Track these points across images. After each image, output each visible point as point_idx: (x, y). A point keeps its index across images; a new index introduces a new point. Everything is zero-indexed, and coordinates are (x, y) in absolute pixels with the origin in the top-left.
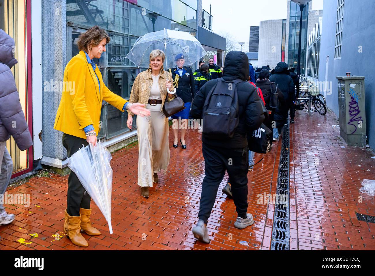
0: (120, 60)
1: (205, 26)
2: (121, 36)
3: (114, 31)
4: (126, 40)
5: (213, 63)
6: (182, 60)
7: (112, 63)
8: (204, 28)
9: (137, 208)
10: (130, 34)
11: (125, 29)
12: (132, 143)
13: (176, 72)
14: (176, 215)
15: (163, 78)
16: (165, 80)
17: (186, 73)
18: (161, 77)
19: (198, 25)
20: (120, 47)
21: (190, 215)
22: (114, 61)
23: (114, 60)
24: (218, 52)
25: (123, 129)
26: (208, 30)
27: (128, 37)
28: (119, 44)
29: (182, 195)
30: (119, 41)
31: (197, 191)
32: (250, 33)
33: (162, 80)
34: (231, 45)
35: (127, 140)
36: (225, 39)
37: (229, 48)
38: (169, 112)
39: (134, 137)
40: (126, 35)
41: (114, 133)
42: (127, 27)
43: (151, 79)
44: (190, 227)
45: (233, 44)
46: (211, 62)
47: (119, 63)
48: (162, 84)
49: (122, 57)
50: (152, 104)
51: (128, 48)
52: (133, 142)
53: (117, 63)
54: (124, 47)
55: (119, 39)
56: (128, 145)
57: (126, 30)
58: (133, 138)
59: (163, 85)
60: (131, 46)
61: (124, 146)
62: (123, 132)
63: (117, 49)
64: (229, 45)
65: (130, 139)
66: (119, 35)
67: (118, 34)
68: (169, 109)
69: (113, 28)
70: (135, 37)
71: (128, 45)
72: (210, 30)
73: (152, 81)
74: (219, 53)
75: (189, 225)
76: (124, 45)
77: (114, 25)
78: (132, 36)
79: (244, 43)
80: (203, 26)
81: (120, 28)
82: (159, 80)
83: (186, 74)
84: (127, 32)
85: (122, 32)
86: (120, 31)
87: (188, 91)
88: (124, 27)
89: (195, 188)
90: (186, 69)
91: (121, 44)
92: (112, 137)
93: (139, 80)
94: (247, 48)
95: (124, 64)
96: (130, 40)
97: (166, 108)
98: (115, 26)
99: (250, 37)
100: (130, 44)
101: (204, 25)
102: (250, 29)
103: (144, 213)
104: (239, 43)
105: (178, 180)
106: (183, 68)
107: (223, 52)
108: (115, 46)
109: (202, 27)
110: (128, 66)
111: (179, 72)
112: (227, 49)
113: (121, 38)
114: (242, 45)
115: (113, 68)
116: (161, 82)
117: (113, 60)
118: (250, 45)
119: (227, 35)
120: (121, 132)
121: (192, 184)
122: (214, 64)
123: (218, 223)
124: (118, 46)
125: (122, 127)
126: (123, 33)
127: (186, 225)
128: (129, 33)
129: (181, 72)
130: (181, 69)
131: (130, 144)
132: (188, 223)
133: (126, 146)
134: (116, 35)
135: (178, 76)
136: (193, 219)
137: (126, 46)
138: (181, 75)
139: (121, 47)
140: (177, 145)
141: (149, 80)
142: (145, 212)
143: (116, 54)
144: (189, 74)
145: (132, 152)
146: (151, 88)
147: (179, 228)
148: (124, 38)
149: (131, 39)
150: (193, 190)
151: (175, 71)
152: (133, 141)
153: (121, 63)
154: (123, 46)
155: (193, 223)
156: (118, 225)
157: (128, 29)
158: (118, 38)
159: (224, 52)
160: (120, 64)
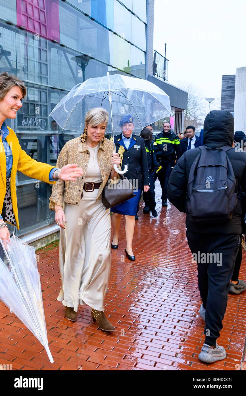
0: (35, 124)
1: (157, 75)
2: (36, 88)
3: (26, 81)
4: (43, 95)
5: (168, 128)
6: (130, 125)
7: (24, 127)
8: (157, 78)
9: (59, 336)
10: (49, 86)
11: (42, 78)
12: (52, 243)
13: (119, 143)
14: (115, 345)
15: (103, 151)
16: (107, 153)
17: (136, 144)
18: (101, 149)
19: (148, 73)
20: (34, 104)
21: (136, 346)
22: (27, 125)
23: (27, 122)
24: (175, 112)
25: (38, 222)
26: (162, 80)
27: (46, 89)
28: (34, 100)
29: (123, 317)
30: (33, 96)
31: (145, 311)
32: (222, 84)
33: (102, 153)
34: (195, 102)
35: (45, 239)
36: (186, 94)
37: (192, 107)
38: (111, 202)
39: (54, 234)
40: (44, 88)
41: (27, 228)
42: (45, 76)
43: (87, 152)
44: (135, 363)
45: (198, 101)
46: (166, 128)
47: (34, 127)
48: (102, 159)
49: (38, 119)
50: (87, 190)
51: (47, 106)
52: (54, 242)
53: (31, 127)
54: (41, 105)
55: (34, 93)
56: (47, 245)
57: (44, 80)
58: (54, 236)
59: (104, 162)
60: (52, 102)
61: (40, 247)
62: (39, 226)
63: (31, 107)
64: (192, 101)
65: (50, 236)
66: (34, 87)
67: (32, 85)
68: (111, 197)
69: (25, 76)
70: (56, 90)
71: (47, 103)
72: (165, 80)
73: (88, 156)
74: (178, 113)
75: (134, 360)
76: (41, 102)
77: (27, 72)
78: (52, 88)
79: (213, 99)
80: (154, 74)
81: (34, 76)
82: (98, 154)
83: (136, 147)
84: (46, 82)
85: (37, 82)
86: (35, 81)
87: (136, 172)
88: (40, 75)
89: (143, 307)
90: (135, 139)
91: (36, 99)
92: (24, 233)
93: (68, 153)
94: (218, 107)
95: (40, 128)
96: (49, 95)
97: (107, 195)
98: (28, 74)
99: (223, 91)
100: (50, 101)
101: (156, 73)
102: (222, 80)
103: (69, 343)
104: (207, 99)
105: (118, 296)
106: (131, 138)
107: (183, 113)
108: (28, 104)
109: (153, 76)
110: (46, 131)
111: (125, 142)
112: (188, 107)
113: (36, 91)
114: (210, 102)
115: (24, 134)
116: (101, 157)
117: (25, 123)
118: (222, 102)
119: (188, 88)
120: (36, 227)
121: (138, 301)
122: (170, 131)
123: (175, 357)
124: (32, 102)
125: (38, 220)
126: (40, 84)
127: (130, 360)
128: (47, 84)
129: (127, 143)
130: (128, 138)
131: (50, 244)
132: (132, 357)
133: (44, 247)
134: (30, 87)
135: (123, 148)
136: (140, 351)
137: (44, 102)
138: (127, 147)
139: (37, 104)
140: (117, 246)
141: (83, 153)
142: (70, 341)
143: (30, 114)
144: (139, 147)
145: (52, 255)
146: (86, 166)
147: (119, 364)
148: (40, 92)
149: (50, 92)
150: (140, 310)
151: (119, 140)
152: (54, 240)
153: (37, 127)
154: (39, 103)
155: (139, 357)
156: (32, 360)
157: (47, 78)
158: (32, 91)
159: (185, 111)
160: (36, 129)
